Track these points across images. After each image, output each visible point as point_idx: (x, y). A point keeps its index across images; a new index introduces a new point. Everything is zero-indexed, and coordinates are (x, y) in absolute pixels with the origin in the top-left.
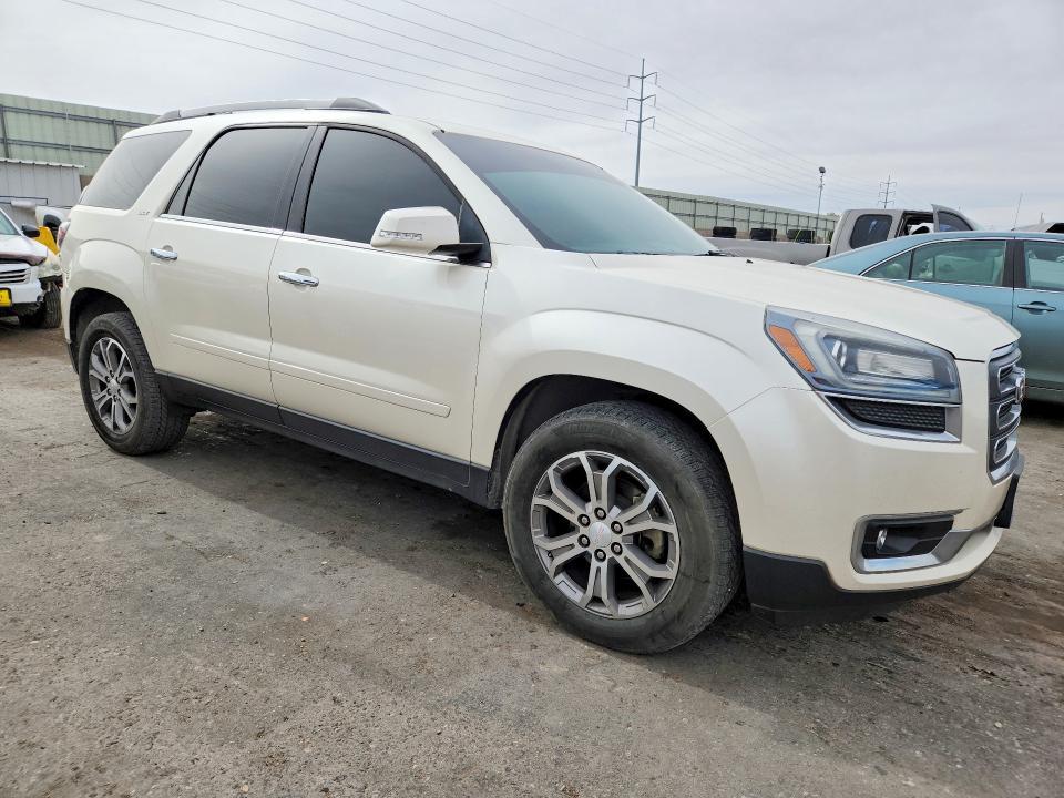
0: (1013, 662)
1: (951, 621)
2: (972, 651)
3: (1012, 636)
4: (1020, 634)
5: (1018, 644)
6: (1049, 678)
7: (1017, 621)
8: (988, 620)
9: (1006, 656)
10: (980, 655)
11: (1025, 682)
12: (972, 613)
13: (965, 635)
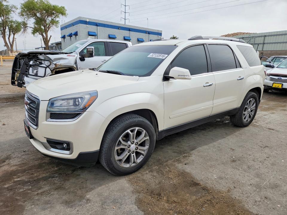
0: (22, 156)
1: (39, 158)
2: (30, 154)
3: (25, 162)
4: (23, 164)
5: (22, 161)
6: (14, 157)
7: (25, 167)
8: (32, 163)
9: (23, 157)
10: (28, 154)
11: (18, 154)
12: (36, 163)
13: (34, 157)
